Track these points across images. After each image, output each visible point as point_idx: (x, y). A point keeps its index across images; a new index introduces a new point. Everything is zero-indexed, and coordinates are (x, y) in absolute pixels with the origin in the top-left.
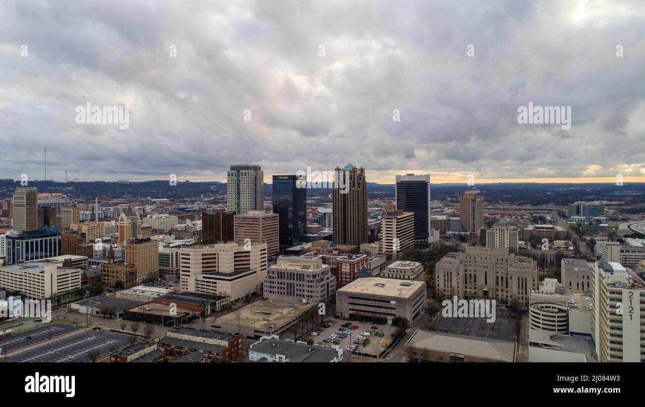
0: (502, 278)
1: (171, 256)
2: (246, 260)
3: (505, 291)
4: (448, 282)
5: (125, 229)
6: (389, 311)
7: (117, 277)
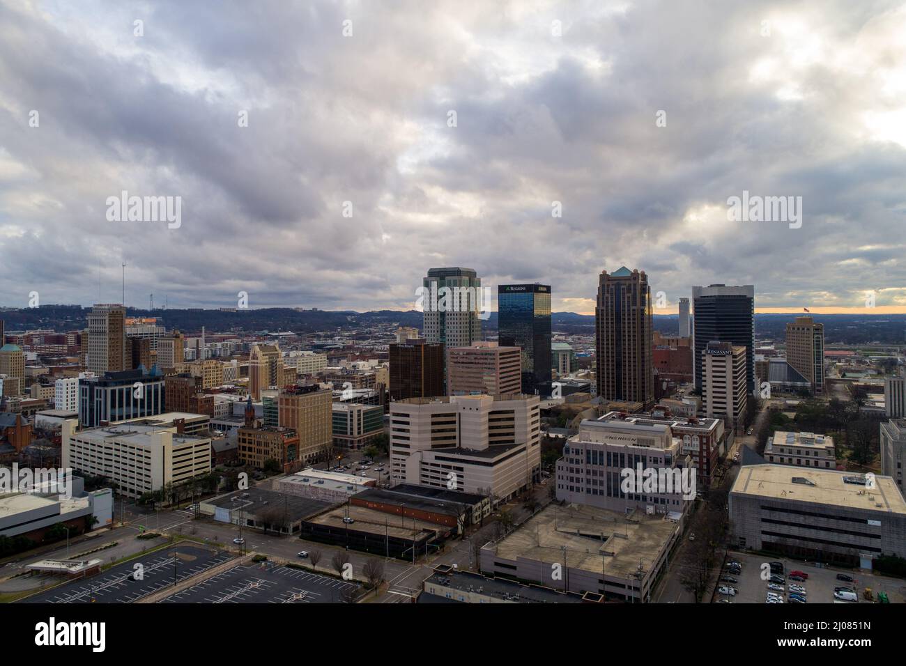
1: (349, 416)
2: (508, 427)
5: (260, 372)
6: (864, 541)
7: (267, 452)
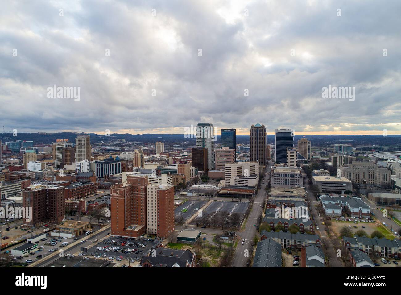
0: (371, 175)
2: (254, 170)
3: (373, 181)
4: (349, 177)
6: (342, 188)
